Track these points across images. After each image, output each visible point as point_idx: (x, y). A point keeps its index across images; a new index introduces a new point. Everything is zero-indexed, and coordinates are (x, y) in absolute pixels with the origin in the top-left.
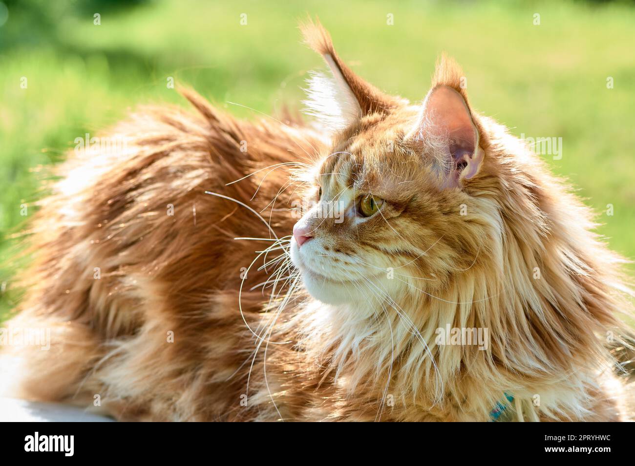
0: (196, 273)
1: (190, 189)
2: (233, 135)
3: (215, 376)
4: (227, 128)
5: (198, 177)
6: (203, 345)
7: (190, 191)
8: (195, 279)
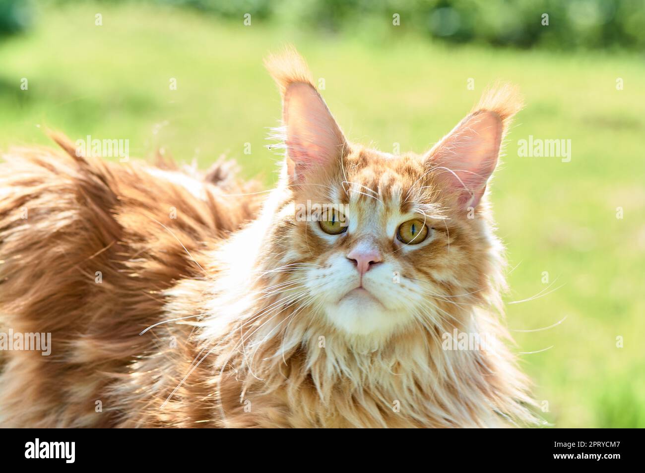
0: (60, 313)
1: (55, 230)
2: (102, 178)
3: (76, 421)
4: (96, 171)
5: (65, 218)
6: (65, 389)
7: (55, 233)
8: (59, 319)
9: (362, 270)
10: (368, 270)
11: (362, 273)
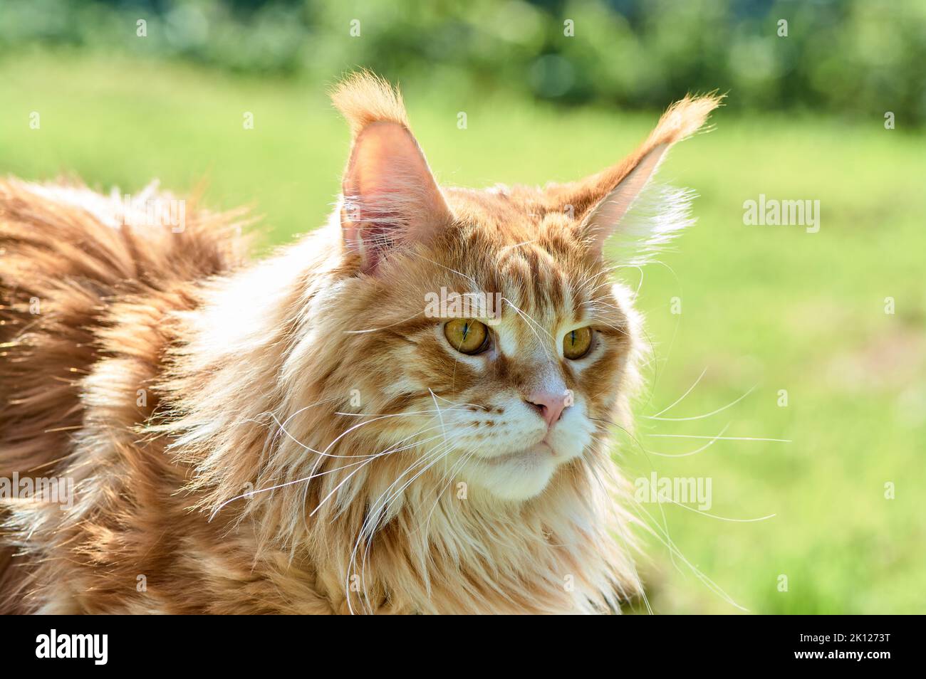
9: (552, 418)
10: (559, 418)
11: (550, 424)
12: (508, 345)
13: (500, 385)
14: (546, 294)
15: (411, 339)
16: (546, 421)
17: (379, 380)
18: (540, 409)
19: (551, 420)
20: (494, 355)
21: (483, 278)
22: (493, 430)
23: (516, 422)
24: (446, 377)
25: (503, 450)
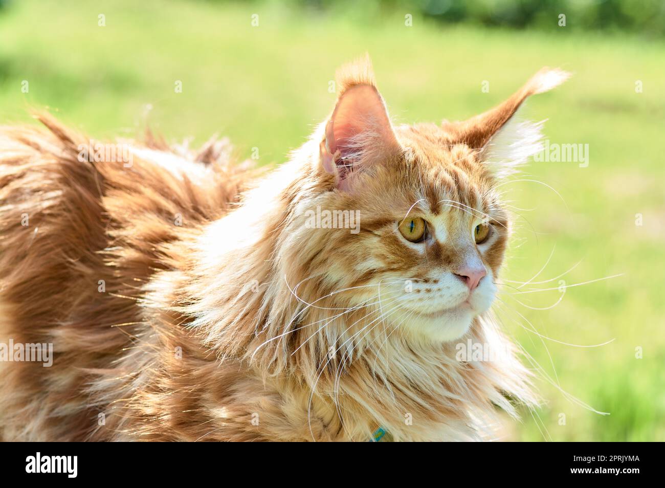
3: (57, 411)
6: (45, 378)
9: (473, 286)
10: (478, 285)
11: (471, 289)
12: (441, 234)
13: (436, 263)
14: (465, 198)
15: (376, 232)
16: (468, 287)
17: (351, 261)
18: (465, 279)
19: (472, 287)
20: (431, 242)
21: (424, 190)
22: (431, 295)
23: (448, 288)
24: (399, 258)
25: (440, 308)
